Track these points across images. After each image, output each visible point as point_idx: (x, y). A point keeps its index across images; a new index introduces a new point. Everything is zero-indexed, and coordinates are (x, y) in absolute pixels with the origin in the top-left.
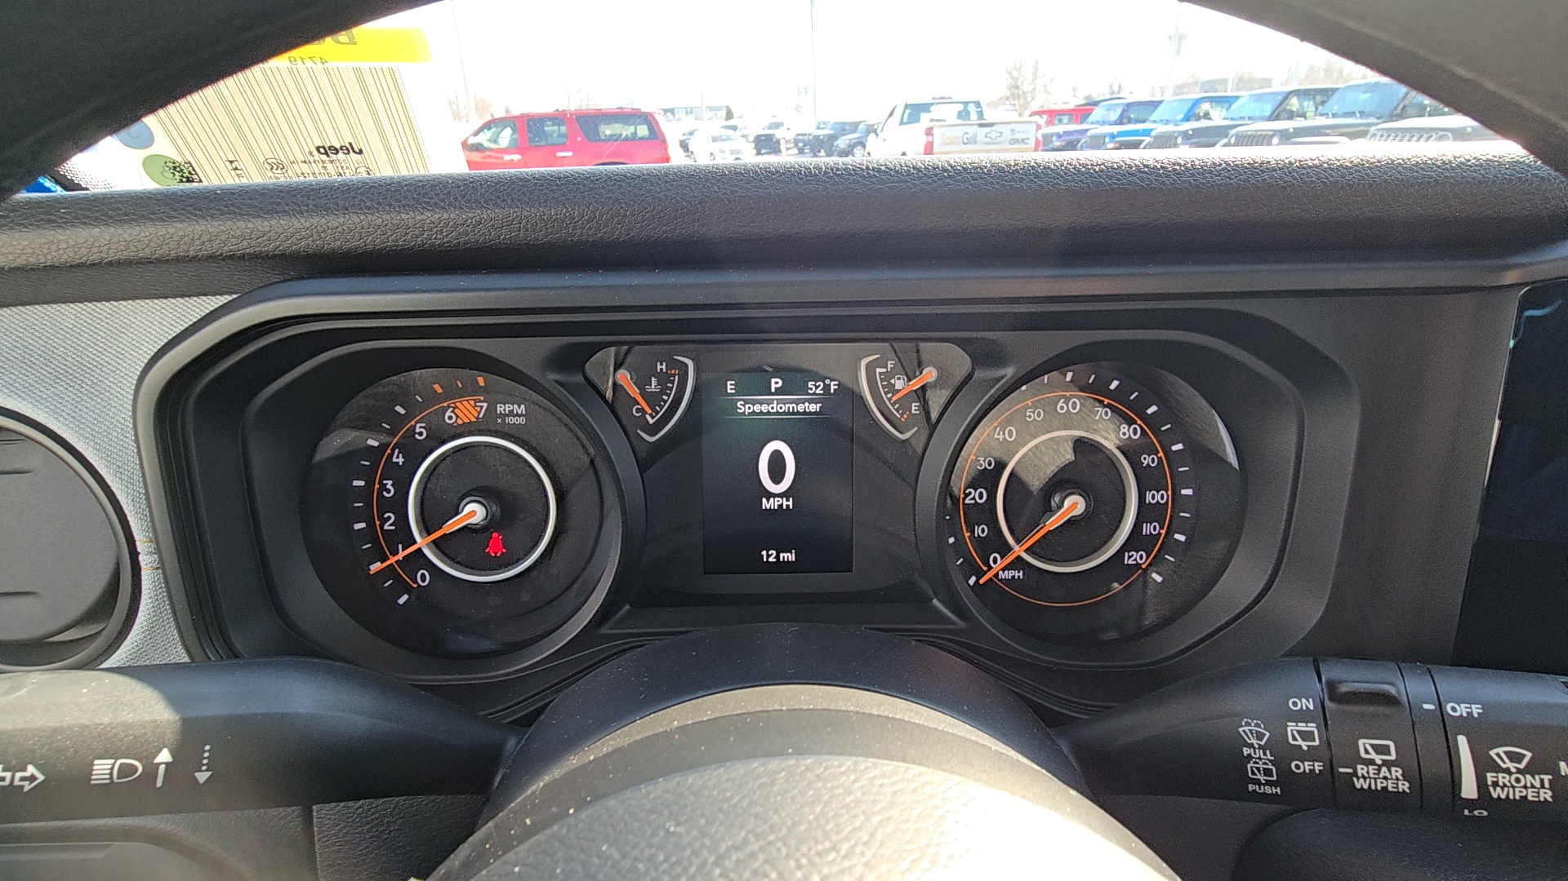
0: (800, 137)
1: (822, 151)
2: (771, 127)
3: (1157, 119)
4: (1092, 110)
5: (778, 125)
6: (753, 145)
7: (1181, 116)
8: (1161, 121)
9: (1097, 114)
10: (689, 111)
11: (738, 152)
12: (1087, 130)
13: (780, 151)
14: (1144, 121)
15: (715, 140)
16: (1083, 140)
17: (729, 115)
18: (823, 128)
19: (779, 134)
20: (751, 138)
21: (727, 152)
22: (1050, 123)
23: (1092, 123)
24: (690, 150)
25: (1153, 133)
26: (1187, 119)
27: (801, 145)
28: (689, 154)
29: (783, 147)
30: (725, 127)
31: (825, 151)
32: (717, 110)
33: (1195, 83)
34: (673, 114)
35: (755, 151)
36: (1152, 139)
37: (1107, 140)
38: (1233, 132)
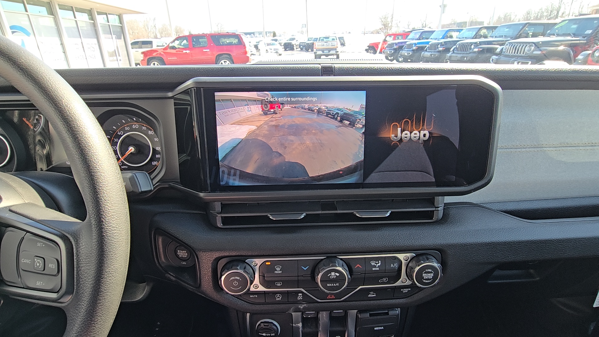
0: (301, 44)
1: (310, 49)
2: (290, 40)
3: (433, 38)
4: (410, 34)
5: (293, 39)
6: (283, 47)
7: (441, 37)
8: (434, 38)
9: (411, 36)
10: (260, 33)
11: (277, 49)
12: (406, 42)
13: (294, 49)
14: (428, 39)
15: (268, 45)
16: (405, 46)
17: (274, 35)
18: (310, 40)
19: (293, 42)
20: (283, 44)
21: (273, 49)
22: (394, 39)
23: (409, 39)
24: (259, 48)
25: (430, 43)
26: (443, 38)
27: (301, 47)
28: (258, 50)
29: (295, 48)
30: (273, 40)
31: (311, 49)
32: (271, 33)
33: (454, 24)
34: (254, 35)
35: (284, 49)
36: (429, 46)
37: (413, 45)
38: (458, 43)
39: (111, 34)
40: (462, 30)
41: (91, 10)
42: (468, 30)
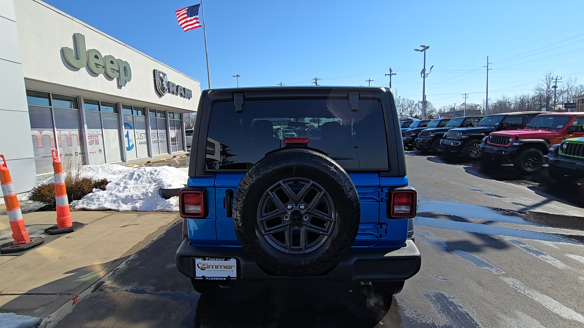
38: (422, 131)
39: (174, 126)
40: (431, 121)
41: (144, 108)
42: (434, 121)
